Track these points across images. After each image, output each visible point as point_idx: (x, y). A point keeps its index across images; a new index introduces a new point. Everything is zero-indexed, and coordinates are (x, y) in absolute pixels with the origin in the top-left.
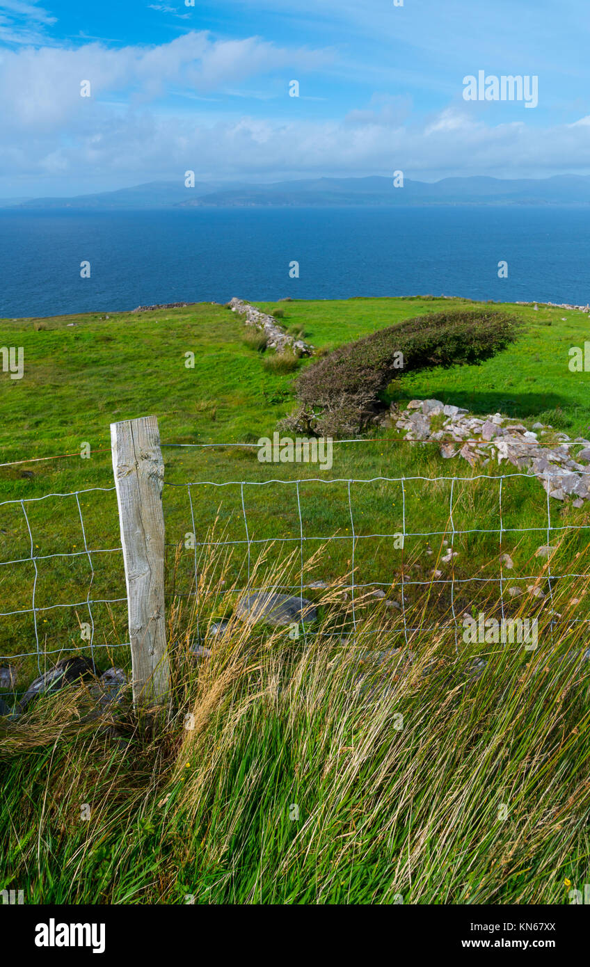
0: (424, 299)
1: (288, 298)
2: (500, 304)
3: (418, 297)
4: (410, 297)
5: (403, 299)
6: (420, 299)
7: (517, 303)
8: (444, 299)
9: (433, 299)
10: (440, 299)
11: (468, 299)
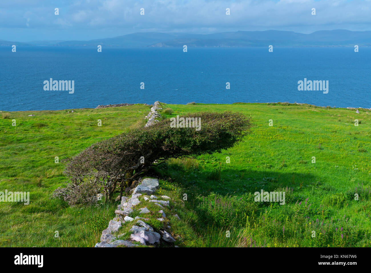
0: (283, 105)
1: (193, 102)
2: (335, 108)
3: (279, 104)
4: (273, 103)
5: (269, 104)
6: (280, 105)
7: (347, 108)
8: (297, 105)
9: (289, 105)
10: (293, 105)
11: (313, 105)
